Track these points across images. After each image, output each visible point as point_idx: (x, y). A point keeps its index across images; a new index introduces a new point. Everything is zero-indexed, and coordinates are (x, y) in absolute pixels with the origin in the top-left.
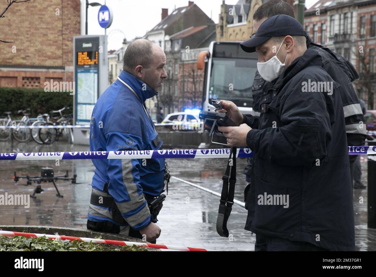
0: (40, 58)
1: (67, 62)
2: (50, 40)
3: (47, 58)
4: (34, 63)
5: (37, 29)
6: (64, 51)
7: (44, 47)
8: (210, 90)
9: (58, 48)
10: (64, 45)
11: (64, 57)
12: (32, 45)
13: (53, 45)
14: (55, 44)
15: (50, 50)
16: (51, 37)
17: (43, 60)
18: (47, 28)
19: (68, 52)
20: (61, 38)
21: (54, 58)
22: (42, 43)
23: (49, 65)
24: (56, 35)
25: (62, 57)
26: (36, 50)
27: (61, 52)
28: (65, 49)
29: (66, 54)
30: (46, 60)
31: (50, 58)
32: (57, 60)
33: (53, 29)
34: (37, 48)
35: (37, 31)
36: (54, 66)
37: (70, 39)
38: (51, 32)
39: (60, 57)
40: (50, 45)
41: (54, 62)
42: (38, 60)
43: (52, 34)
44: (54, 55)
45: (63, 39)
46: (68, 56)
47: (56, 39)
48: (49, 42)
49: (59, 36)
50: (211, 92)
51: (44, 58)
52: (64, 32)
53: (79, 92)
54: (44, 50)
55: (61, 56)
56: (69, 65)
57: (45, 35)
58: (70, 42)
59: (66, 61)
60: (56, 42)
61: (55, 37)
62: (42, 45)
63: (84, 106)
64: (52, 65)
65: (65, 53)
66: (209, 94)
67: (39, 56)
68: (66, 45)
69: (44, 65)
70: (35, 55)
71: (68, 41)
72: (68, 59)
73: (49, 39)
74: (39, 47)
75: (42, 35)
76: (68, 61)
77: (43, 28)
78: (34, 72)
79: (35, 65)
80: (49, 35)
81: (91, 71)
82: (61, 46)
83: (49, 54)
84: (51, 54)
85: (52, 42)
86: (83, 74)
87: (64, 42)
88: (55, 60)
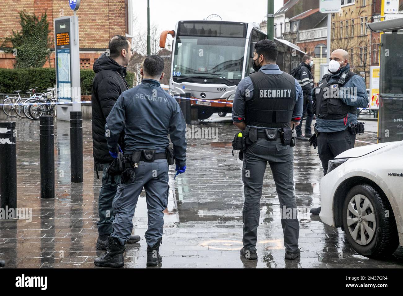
0: (89, 41)
4: (85, 46)
5: (86, 15)
6: (110, 34)
7: (93, 31)
8: (174, 67)
9: (106, 32)
10: (111, 29)
12: (82, 29)
13: (101, 29)
14: (102, 28)
15: (98, 34)
16: (99, 22)
17: (92, 43)
18: (95, 14)
20: (108, 22)
21: (102, 41)
22: (91, 28)
23: (98, 48)
24: (104, 20)
26: (85, 34)
27: (108, 35)
28: (111, 32)
30: (95, 43)
31: (98, 41)
32: (105, 43)
33: (101, 14)
34: (87, 32)
35: (86, 17)
36: (102, 48)
37: (116, 23)
38: (99, 17)
39: (107, 40)
40: (98, 29)
41: (102, 45)
42: (88, 43)
43: (100, 19)
44: (102, 39)
45: (110, 23)
47: (104, 23)
48: (97, 26)
49: (106, 20)
50: (175, 69)
51: (93, 42)
52: (110, 17)
53: (59, 71)
54: (93, 34)
55: (108, 38)
57: (93, 20)
58: (116, 26)
60: (104, 26)
61: (102, 22)
62: (91, 29)
63: (62, 84)
64: (100, 48)
66: (173, 71)
67: (89, 40)
68: (113, 29)
69: (94, 48)
70: (85, 38)
71: (114, 25)
73: (97, 23)
74: (89, 31)
75: (91, 20)
77: (92, 14)
78: (84, 54)
79: (85, 48)
80: (97, 20)
81: (66, 51)
82: (108, 29)
83: (98, 37)
84: (99, 37)
85: (100, 26)
86: (61, 54)
87: (110, 26)
88: (103, 43)
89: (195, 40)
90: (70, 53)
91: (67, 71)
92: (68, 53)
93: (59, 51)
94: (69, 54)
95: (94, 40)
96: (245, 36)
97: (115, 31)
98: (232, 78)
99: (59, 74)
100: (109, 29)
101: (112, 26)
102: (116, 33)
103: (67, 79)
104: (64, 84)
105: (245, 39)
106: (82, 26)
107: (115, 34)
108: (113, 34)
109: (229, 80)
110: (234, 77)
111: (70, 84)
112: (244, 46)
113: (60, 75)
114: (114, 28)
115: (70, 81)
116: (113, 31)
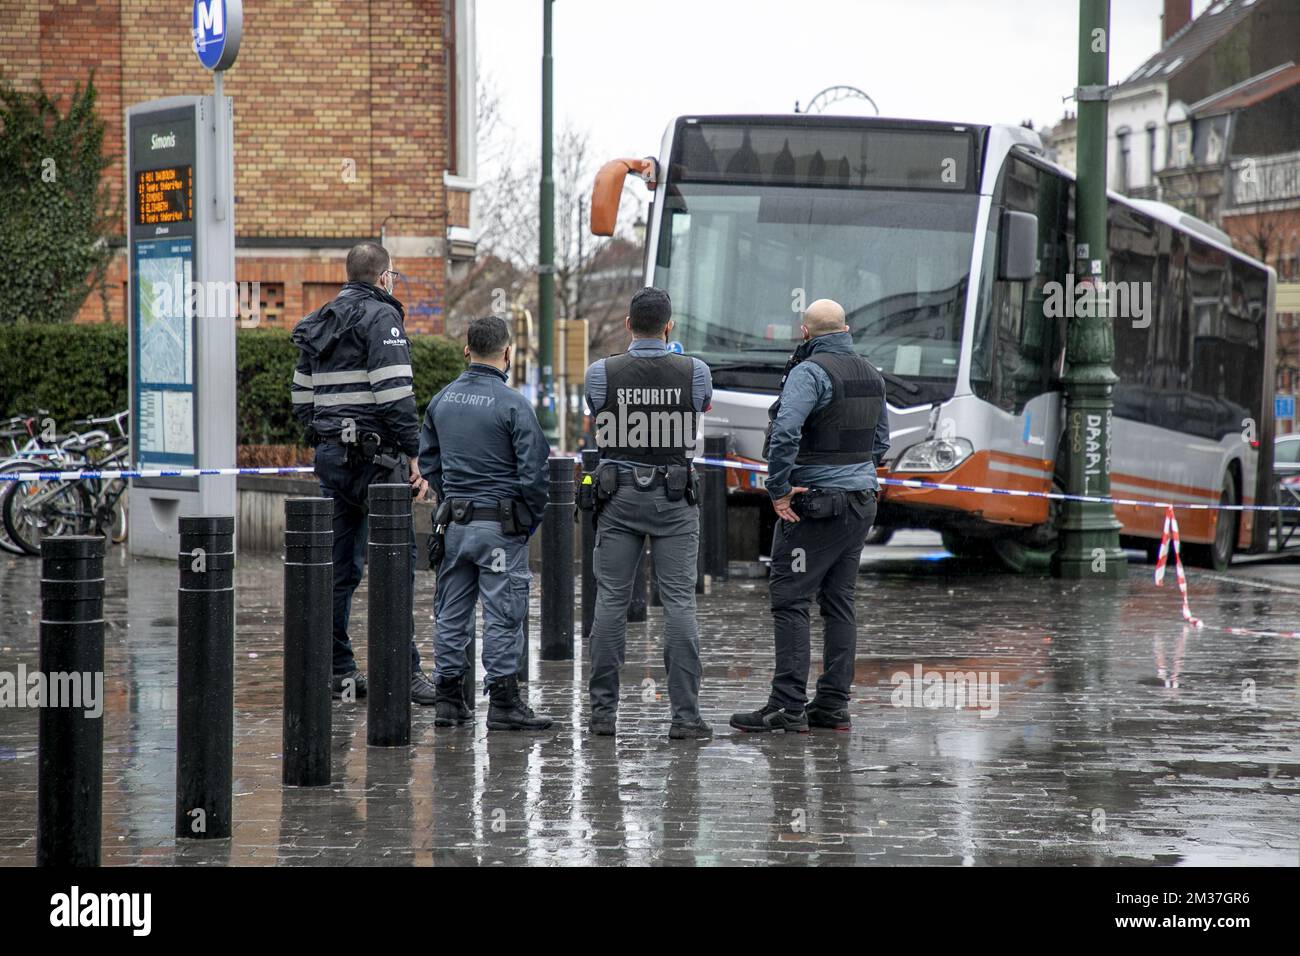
0: (282, 207)
1: (392, 220)
2: (323, 133)
3: (309, 207)
4: (261, 227)
5: (270, 90)
6: (376, 174)
7: (299, 162)
10: (378, 153)
11: (379, 198)
12: (253, 153)
13: (335, 153)
14: (340, 147)
15: (322, 173)
16: (327, 119)
17: (294, 214)
18: (309, 85)
19: (392, 181)
20: (364, 123)
21: (340, 206)
22: (291, 146)
23: (320, 234)
24: (348, 113)
25: (370, 201)
26: (265, 174)
27: (368, 181)
28: (381, 167)
29: (388, 187)
30: (307, 214)
31: (321, 203)
32: (352, 214)
33: (335, 88)
34: (271, 167)
35: (271, 99)
36: (339, 234)
37: (401, 127)
38: (328, 99)
39: (361, 201)
40: (323, 152)
41: (340, 221)
42: (276, 212)
43: (330, 106)
44: (338, 194)
45: (375, 126)
46: (392, 194)
47: (348, 126)
48: (319, 140)
49: (357, 113)
51: (301, 207)
52: (375, 100)
53: (143, 339)
54: (299, 174)
55: (367, 194)
56: (397, 233)
57: (302, 113)
58: (401, 140)
59: (388, 214)
60: (347, 139)
61: (341, 121)
62: (290, 153)
63: (157, 395)
64: (330, 234)
65: (383, 181)
67: (279, 198)
68: (387, 152)
69: (301, 234)
70: (262, 193)
71: (394, 133)
72: (393, 208)
73: (318, 127)
74: (280, 160)
75: (290, 113)
76: (396, 217)
77: (295, 86)
78: (260, 260)
79: (263, 234)
80: (318, 113)
81: (175, 249)
82: (366, 154)
83: (319, 187)
84: (326, 187)
85: (329, 140)
86: (152, 262)
87: (376, 140)
88: (343, 214)
89: (749, 201)
90: (192, 256)
91: (177, 338)
92: (185, 256)
93: (142, 249)
94: (188, 264)
95: (303, 200)
96: (974, 185)
97: (395, 160)
98: (915, 372)
99: (143, 351)
100: (371, 150)
101: (386, 140)
102: (402, 167)
103: (176, 375)
104: (165, 394)
105: (974, 196)
106: (252, 139)
107: (396, 174)
108: (387, 174)
109: (899, 381)
110: (921, 368)
111: (189, 396)
112: (972, 229)
113: (148, 353)
114: (394, 147)
115: (189, 381)
116: (386, 161)
